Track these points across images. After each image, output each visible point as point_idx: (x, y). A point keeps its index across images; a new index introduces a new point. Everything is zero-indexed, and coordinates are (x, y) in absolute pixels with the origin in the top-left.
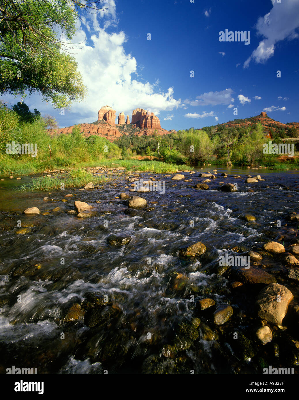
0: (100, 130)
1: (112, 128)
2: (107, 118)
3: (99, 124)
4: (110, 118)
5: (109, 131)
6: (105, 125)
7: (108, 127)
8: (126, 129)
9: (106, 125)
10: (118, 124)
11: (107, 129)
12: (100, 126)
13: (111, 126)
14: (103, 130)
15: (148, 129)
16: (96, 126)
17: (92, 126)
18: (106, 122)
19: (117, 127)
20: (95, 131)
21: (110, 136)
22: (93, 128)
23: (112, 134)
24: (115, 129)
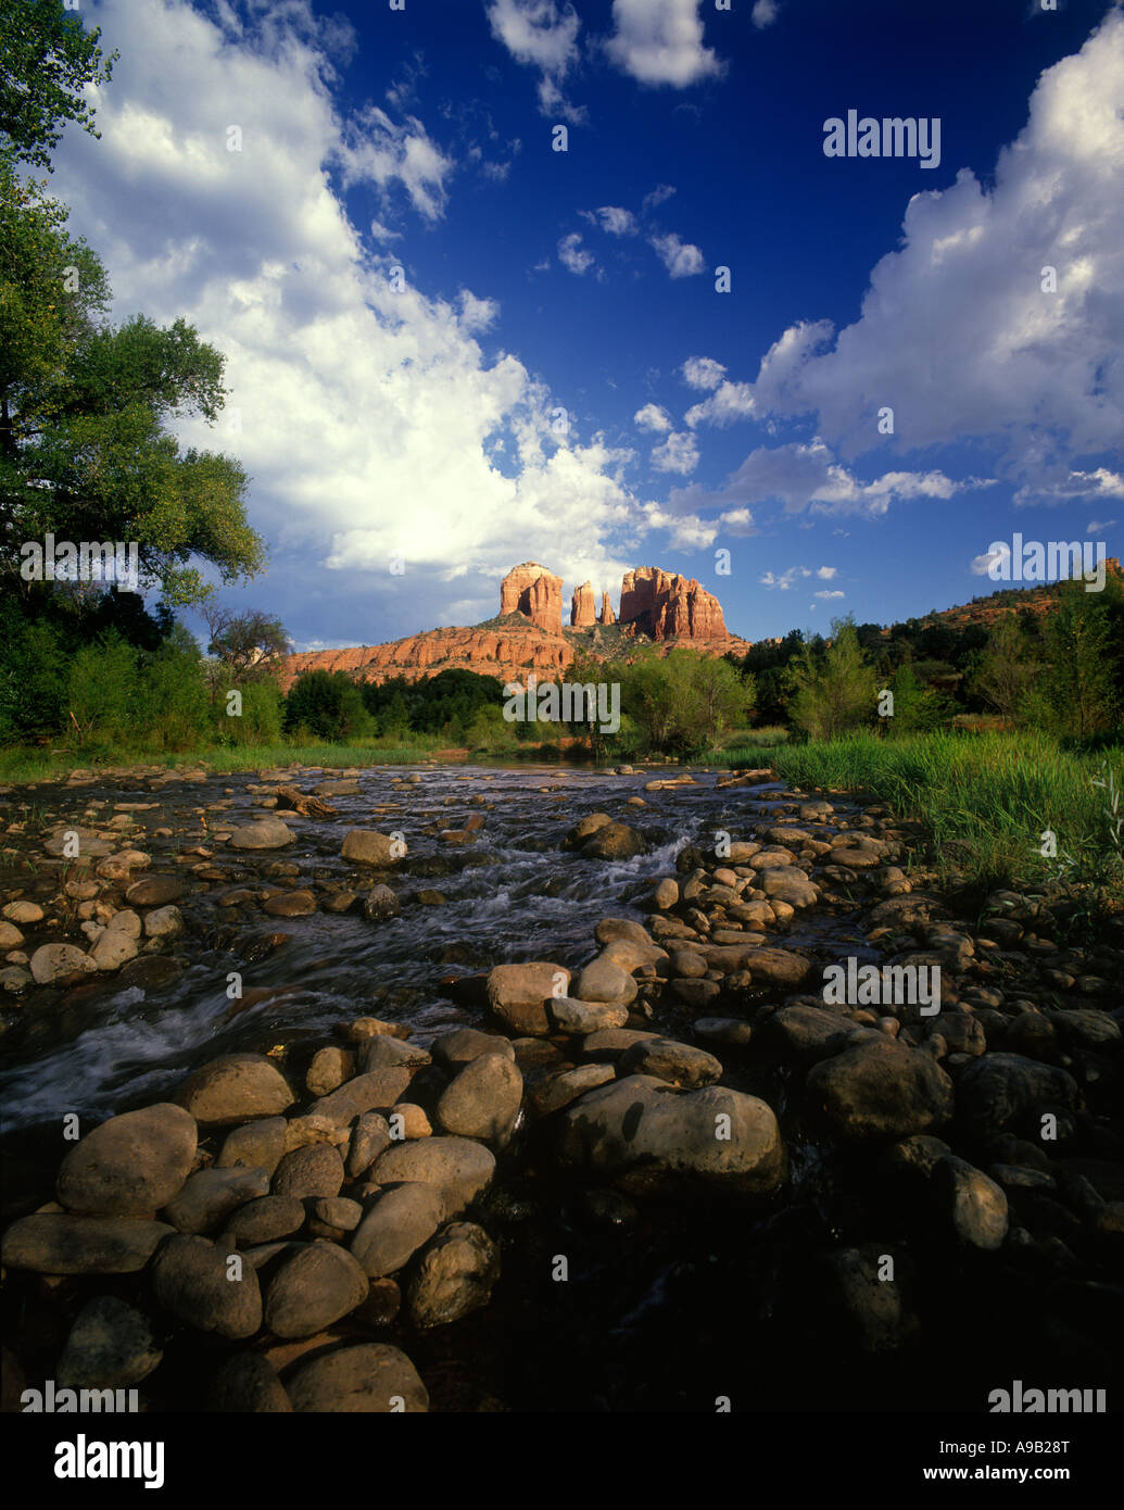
0: (504, 648)
1: (550, 640)
2: (533, 606)
3: (506, 627)
4: (540, 605)
5: (538, 650)
6: (527, 628)
7: (535, 637)
8: (601, 642)
9: (529, 631)
10: (573, 624)
11: (529, 645)
12: (508, 635)
13: (544, 631)
14: (515, 649)
15: (681, 641)
16: (492, 634)
17: (477, 637)
18: (530, 619)
19: (567, 635)
20: (489, 651)
21: (542, 667)
22: (481, 643)
23: (549, 661)
24: (562, 642)
